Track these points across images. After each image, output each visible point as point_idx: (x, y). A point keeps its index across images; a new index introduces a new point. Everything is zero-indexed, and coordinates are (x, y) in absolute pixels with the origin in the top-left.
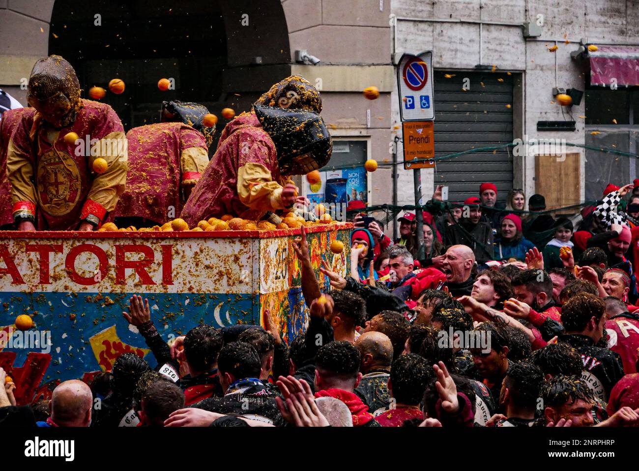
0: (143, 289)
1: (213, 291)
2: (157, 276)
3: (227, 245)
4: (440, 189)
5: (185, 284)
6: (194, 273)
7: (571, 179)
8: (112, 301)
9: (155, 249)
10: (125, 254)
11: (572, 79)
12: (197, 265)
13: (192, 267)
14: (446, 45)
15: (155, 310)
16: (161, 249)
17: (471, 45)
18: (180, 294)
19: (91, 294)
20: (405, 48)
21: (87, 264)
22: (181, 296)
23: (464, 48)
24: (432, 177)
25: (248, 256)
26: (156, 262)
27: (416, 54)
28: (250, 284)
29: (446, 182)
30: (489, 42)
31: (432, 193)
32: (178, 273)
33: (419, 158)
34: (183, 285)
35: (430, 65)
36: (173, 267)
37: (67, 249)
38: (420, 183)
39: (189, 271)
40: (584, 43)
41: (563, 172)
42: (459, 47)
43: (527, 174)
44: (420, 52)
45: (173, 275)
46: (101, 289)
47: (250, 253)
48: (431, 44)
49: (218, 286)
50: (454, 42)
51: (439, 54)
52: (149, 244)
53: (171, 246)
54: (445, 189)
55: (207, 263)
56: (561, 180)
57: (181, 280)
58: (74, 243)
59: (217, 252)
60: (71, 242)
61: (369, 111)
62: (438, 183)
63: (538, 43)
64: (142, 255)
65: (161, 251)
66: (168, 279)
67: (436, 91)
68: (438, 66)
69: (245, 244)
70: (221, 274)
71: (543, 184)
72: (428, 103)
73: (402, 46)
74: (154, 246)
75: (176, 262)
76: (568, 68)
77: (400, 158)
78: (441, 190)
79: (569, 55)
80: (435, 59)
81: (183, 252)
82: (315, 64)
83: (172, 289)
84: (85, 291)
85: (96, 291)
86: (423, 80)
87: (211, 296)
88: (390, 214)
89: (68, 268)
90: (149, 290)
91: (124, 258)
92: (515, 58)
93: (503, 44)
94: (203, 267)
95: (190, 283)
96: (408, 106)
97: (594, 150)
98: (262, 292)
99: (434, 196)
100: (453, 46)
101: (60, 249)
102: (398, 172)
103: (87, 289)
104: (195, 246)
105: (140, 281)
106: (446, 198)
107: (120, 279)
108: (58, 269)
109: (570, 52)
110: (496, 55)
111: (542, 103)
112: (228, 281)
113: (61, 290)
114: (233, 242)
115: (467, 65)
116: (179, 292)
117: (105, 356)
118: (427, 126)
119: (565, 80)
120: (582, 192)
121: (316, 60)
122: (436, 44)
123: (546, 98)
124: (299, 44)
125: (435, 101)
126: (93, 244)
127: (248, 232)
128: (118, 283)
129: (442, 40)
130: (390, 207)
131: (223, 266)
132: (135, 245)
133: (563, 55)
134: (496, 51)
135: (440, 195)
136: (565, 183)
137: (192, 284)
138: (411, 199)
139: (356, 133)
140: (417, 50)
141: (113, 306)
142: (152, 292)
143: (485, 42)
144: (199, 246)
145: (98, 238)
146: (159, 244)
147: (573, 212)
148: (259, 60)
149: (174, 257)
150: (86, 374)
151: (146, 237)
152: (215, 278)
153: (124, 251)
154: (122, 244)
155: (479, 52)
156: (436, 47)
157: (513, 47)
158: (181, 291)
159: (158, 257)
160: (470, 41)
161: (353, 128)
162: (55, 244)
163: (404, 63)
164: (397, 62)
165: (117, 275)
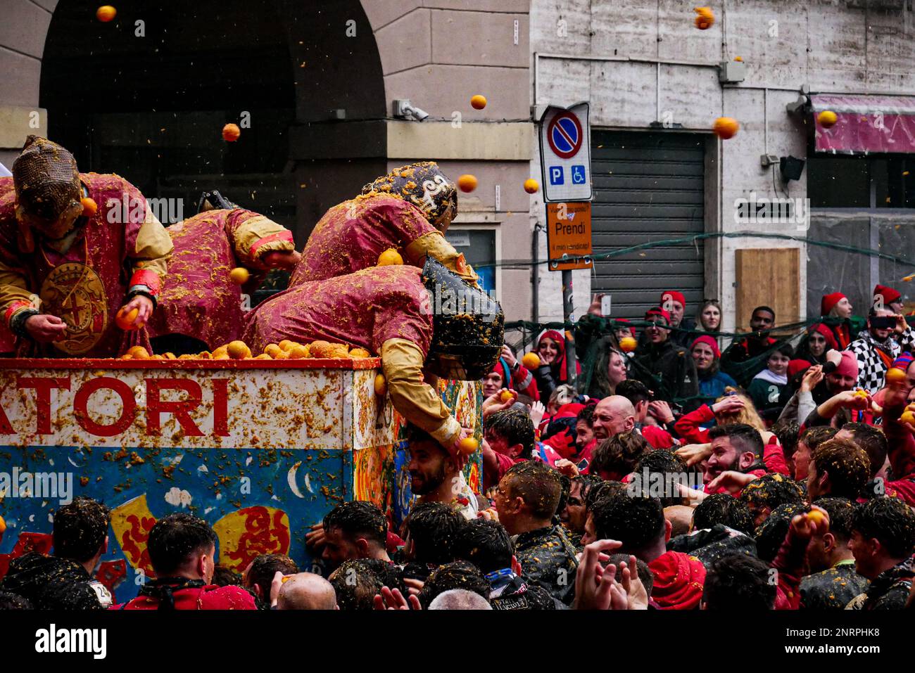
0: (186, 443)
1: (286, 445)
2: (206, 423)
3: (307, 379)
4: (599, 299)
5: (245, 435)
6: (259, 419)
7: (787, 286)
8: (141, 460)
9: (203, 385)
10: (160, 391)
11: (789, 142)
12: (264, 408)
13: (257, 412)
14: (610, 93)
15: (203, 473)
16: (212, 385)
17: (644, 94)
18: (237, 450)
19: (111, 449)
20: (551, 97)
21: (106, 406)
22: (240, 452)
23: (634, 97)
24: (589, 281)
25: (337, 394)
26: (205, 403)
27: (566, 106)
28: (340, 435)
29: (608, 290)
30: (670, 90)
31: (588, 305)
32: (236, 420)
33: (569, 255)
34: (243, 437)
35: (586, 122)
36: (229, 410)
37: (76, 384)
38: (571, 291)
39: (253, 417)
40: (806, 91)
41: (775, 274)
42: (627, 96)
43: (723, 278)
44: (572, 104)
45: (229, 422)
46: (124, 442)
47: (340, 391)
48: (587, 92)
49: (293, 438)
50: (621, 89)
51: (599, 107)
52: (194, 378)
53: (225, 381)
54: (606, 300)
55: (278, 404)
56: (772, 287)
57: (240, 429)
58: (86, 376)
59: (293, 389)
60: (82, 375)
61: (498, 187)
62: (597, 290)
63: (740, 91)
64: (185, 394)
65: (212, 388)
66: (221, 428)
67: (594, 159)
68: (596, 123)
69: (333, 377)
70: (297, 421)
71: (747, 293)
72: (584, 177)
73: (546, 96)
74: (202, 380)
75: (233, 403)
76: (783, 128)
77: (543, 255)
78: (600, 301)
79: (785, 109)
80: (593, 114)
81: (244, 388)
82: (421, 120)
83: (227, 443)
84: (102, 445)
85: (117, 444)
86: (575, 144)
87: (284, 452)
88: (528, 335)
89: (78, 411)
90: (195, 443)
91: (158, 398)
92: (708, 112)
93: (691, 93)
94: (272, 411)
95: (253, 432)
96: (555, 181)
97: (820, 244)
98: (357, 447)
99: (590, 310)
100: (620, 95)
101: (66, 384)
102: (540, 275)
103: (104, 442)
104: (261, 380)
105: (181, 431)
106: (609, 313)
107: (153, 428)
108: (63, 413)
109: (786, 104)
110: (680, 108)
111: (746, 176)
112: (308, 431)
113: (68, 443)
114: (316, 375)
115: (639, 122)
116: (238, 447)
117: (131, 538)
118: (582, 210)
119: (780, 144)
120: (803, 303)
121: (423, 114)
122: (595, 92)
123: (752, 171)
124: (398, 91)
125: (593, 174)
126: (114, 377)
127: (337, 361)
128: (150, 433)
129: (602, 86)
130: (527, 325)
131: (301, 410)
132: (174, 378)
133: (775, 108)
134: (680, 102)
135: (599, 307)
136: (778, 291)
137: (256, 434)
138: (558, 313)
139: (480, 219)
140: (568, 100)
141: (142, 466)
142: (199, 446)
143: (665, 89)
144: (267, 381)
145: (121, 369)
146: (209, 378)
147: (789, 333)
148: (341, 114)
149: (230, 397)
150: (103, 564)
151: (191, 368)
152: (290, 427)
153: (159, 387)
154: (156, 377)
155: (656, 104)
156: (594, 96)
157: (704, 96)
158: (240, 446)
159: (208, 396)
160: (643, 88)
161: (474, 212)
162: (59, 377)
163: (549, 119)
164: (538, 118)
165: (148, 421)
